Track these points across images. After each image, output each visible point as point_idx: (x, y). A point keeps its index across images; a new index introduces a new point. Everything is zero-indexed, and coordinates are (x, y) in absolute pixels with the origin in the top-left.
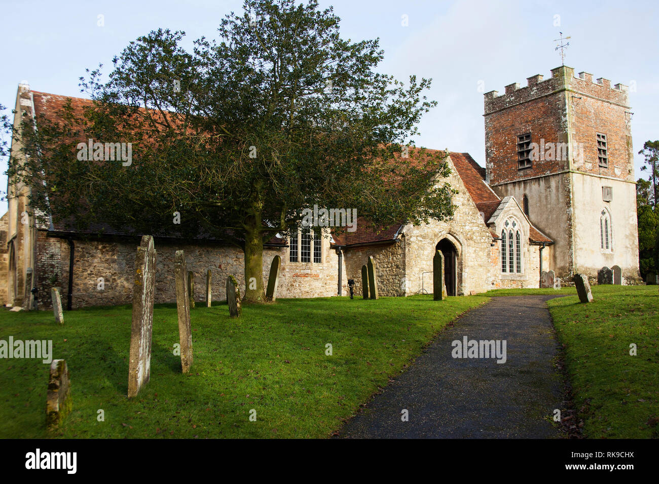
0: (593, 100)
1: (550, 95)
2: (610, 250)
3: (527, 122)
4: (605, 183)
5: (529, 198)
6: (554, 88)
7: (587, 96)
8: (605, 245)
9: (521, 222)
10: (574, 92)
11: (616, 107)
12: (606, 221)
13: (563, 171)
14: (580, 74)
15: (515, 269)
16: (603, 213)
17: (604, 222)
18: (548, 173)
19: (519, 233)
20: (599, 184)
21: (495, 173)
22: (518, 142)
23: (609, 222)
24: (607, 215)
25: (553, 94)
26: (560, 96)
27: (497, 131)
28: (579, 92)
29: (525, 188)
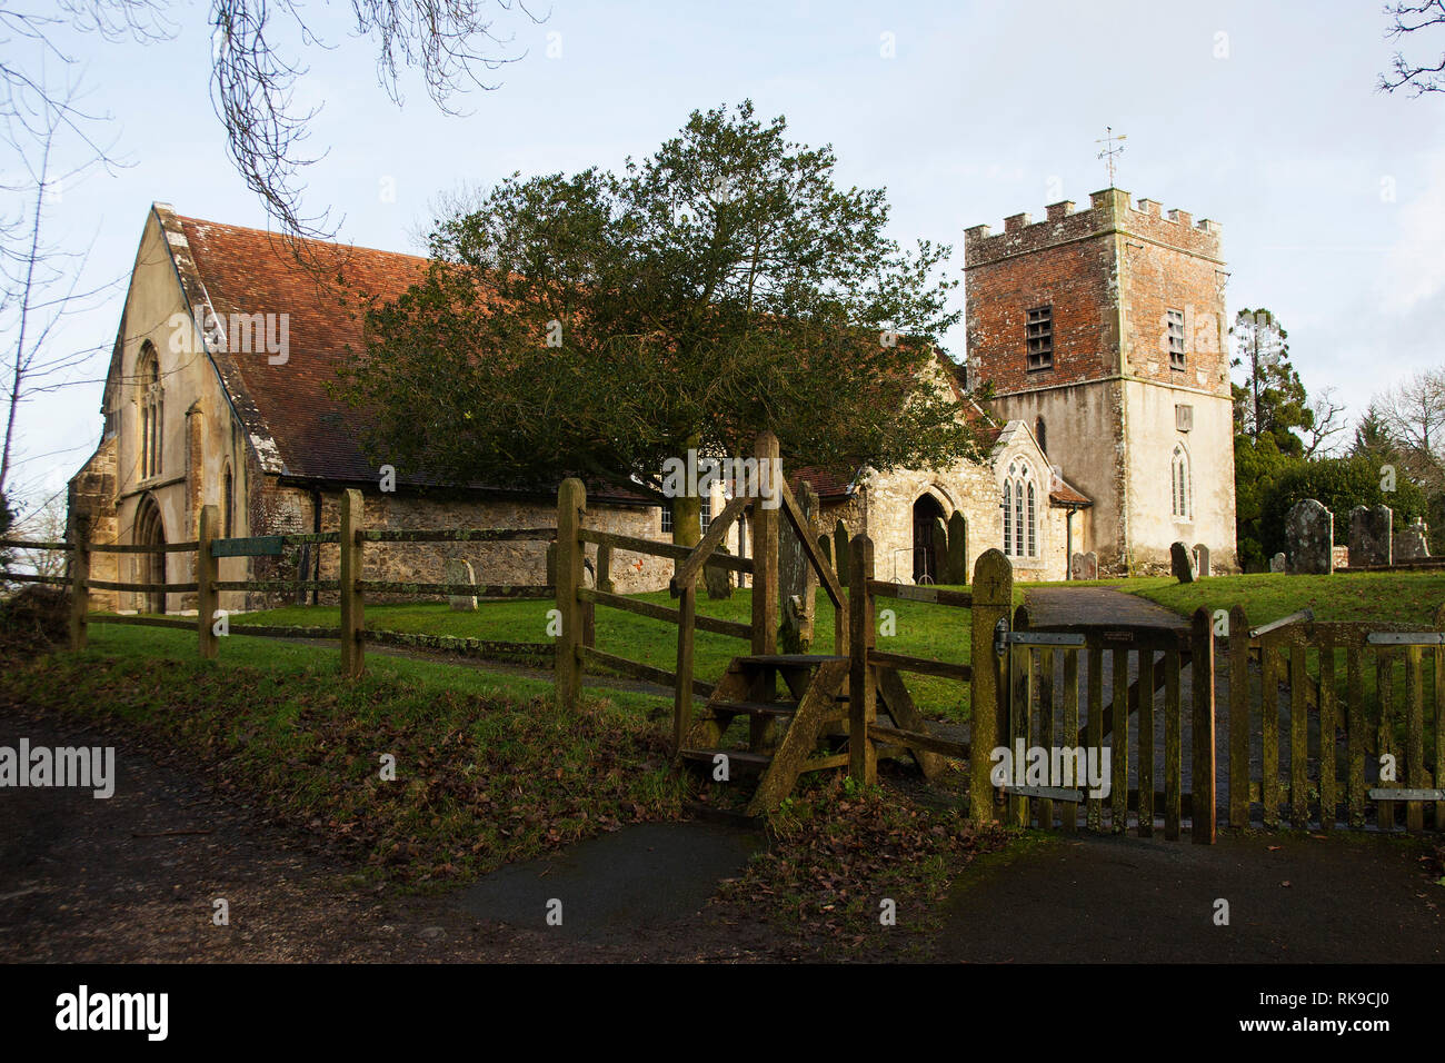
0: (1161, 250)
1: (1088, 239)
2: (1187, 517)
3: (1044, 286)
4: (1180, 398)
5: (1047, 423)
6: (1094, 228)
7: (1151, 242)
8: (1178, 510)
9: (1036, 466)
10: (1130, 235)
11: (1200, 262)
12: (1181, 466)
13: (1110, 377)
14: (1140, 202)
15: (1026, 549)
16: (1177, 452)
17: (1177, 468)
18: (1082, 379)
19: (1033, 485)
20: (1170, 399)
21: (984, 376)
22: (1027, 320)
23: (1185, 468)
24: (1183, 455)
25: (1093, 238)
26: (1106, 242)
27: (989, 300)
28: (1139, 235)
29: (1040, 405)
